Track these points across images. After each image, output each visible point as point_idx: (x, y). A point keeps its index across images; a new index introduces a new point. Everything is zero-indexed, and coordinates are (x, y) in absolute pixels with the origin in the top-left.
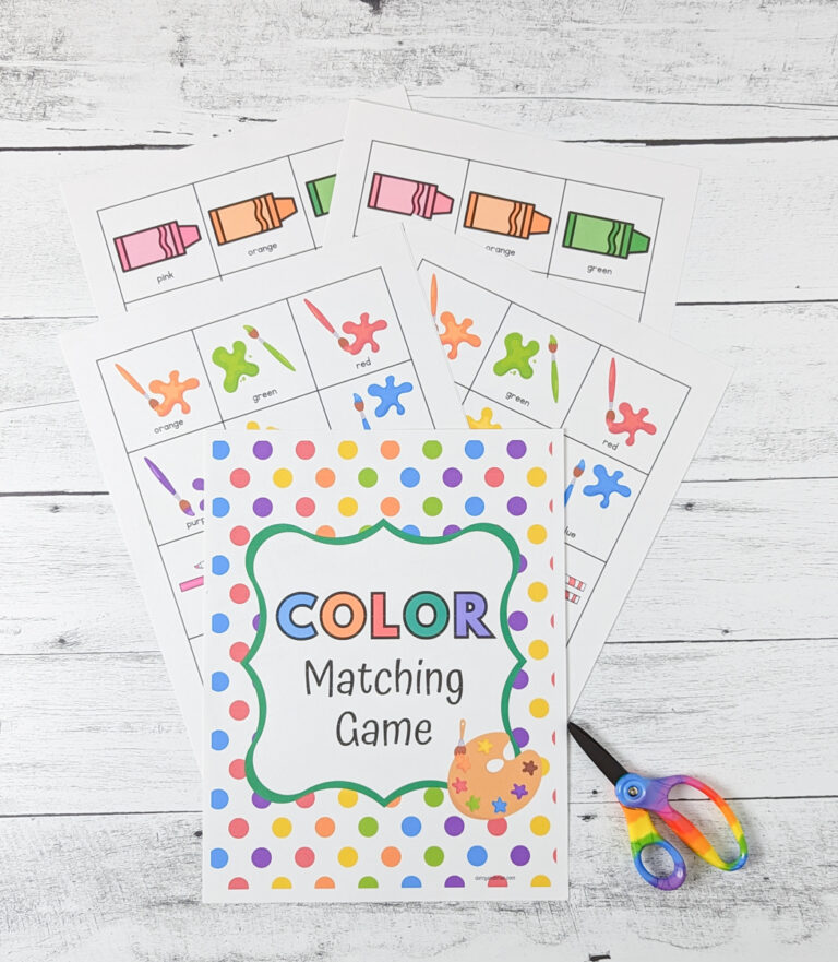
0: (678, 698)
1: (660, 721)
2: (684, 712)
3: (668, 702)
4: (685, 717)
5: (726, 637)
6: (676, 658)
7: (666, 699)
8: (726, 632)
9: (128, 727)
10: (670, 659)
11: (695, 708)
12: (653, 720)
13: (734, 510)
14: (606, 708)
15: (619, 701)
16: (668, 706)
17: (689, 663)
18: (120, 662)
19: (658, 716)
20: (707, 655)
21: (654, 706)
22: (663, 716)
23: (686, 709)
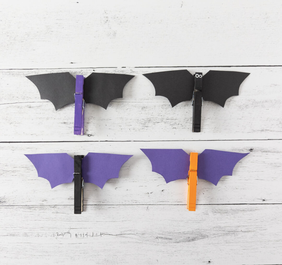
0: (243, 226)
1: (236, 235)
2: (246, 232)
3: (239, 228)
4: (246, 233)
5: (264, 202)
6: (243, 211)
7: (239, 227)
8: (264, 200)
9: (26, 235)
10: (241, 211)
11: (250, 230)
12: (233, 234)
13: (269, 152)
14: (215, 229)
15: (220, 227)
16: (240, 229)
17: (248, 213)
18: (22, 209)
19: (236, 233)
20: (256, 210)
21: (234, 229)
22: (237, 233)
23: (246, 230)
